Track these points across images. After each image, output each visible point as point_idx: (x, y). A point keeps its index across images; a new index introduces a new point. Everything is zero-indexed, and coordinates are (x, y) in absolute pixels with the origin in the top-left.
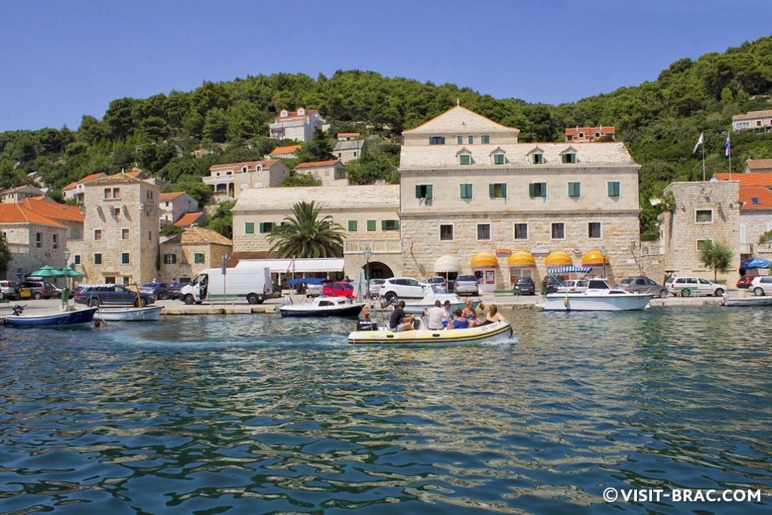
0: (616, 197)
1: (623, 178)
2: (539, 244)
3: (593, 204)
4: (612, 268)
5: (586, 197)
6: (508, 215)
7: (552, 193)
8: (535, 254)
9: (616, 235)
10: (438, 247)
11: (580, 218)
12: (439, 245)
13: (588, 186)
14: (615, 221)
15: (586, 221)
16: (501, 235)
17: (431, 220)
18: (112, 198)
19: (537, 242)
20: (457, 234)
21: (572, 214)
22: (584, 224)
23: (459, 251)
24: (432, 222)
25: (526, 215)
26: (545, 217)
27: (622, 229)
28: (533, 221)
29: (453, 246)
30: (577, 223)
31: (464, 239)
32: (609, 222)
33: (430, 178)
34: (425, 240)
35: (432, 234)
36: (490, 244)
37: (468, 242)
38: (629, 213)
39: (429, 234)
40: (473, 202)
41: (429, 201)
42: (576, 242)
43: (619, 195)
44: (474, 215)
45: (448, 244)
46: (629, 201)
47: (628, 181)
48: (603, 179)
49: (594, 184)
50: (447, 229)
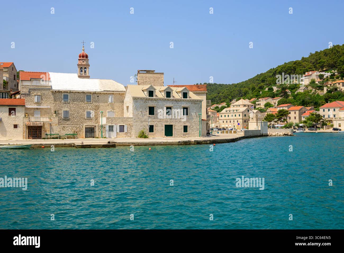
3: (237, 117)
6: (229, 119)
9: (240, 122)
14: (239, 120)
15: (237, 120)
21: (235, 119)
25: (231, 119)
31: (225, 123)
36: (227, 124)
38: (241, 119)
40: (226, 117)
42: (236, 123)
44: (226, 119)
45: (223, 124)
46: (241, 117)
47: (241, 114)
48: (238, 114)
49: (237, 115)
50: (223, 121)
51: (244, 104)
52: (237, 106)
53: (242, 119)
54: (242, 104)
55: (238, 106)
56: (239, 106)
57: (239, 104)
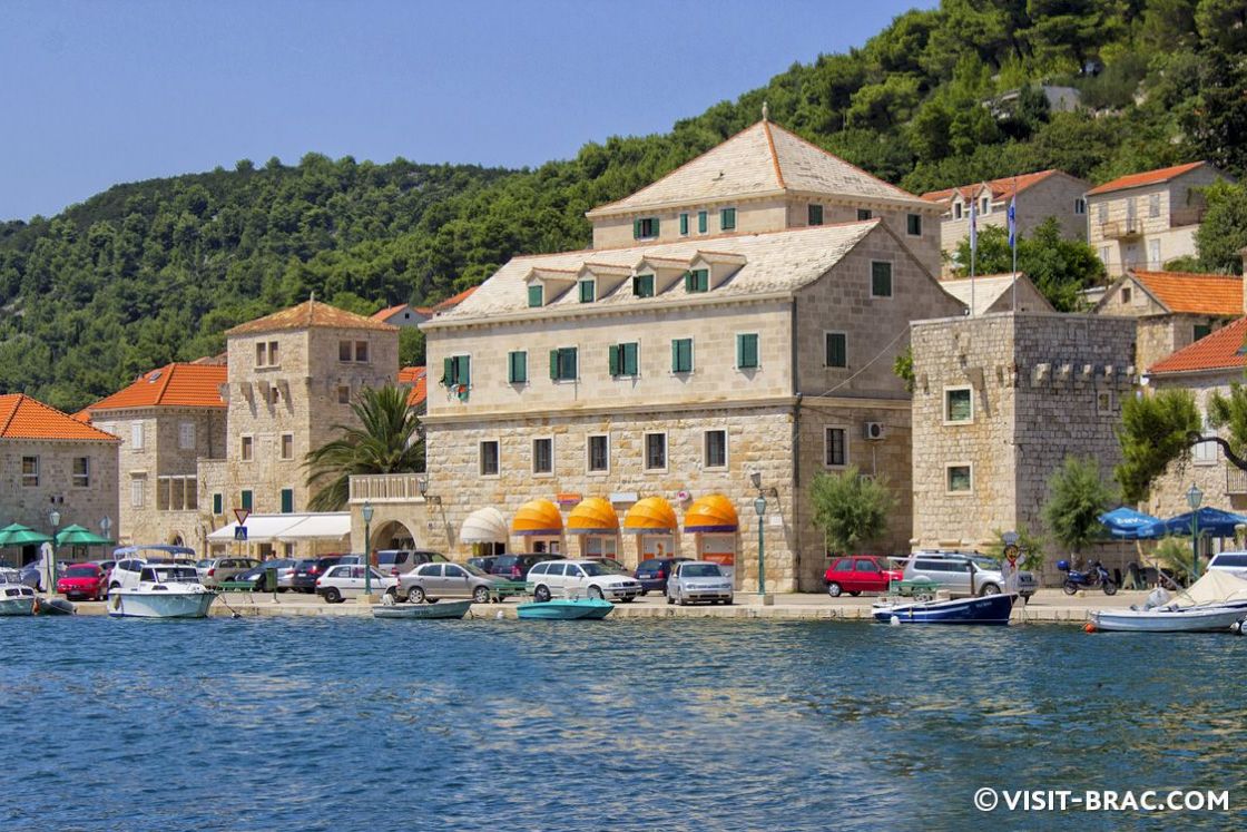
0: (751, 370)
1: (762, 325)
2: (624, 482)
3: (714, 387)
4: (743, 535)
5: (701, 371)
6: (578, 416)
7: (649, 366)
8: (619, 503)
9: (751, 459)
10: (476, 490)
11: (691, 421)
12: (477, 486)
13: (706, 346)
14: (748, 423)
15: (699, 428)
16: (570, 463)
17: (467, 432)
18: (267, 365)
19: (623, 477)
20: (505, 461)
21: (680, 412)
22: (696, 435)
23: (508, 498)
24: (468, 437)
25: (606, 416)
26: (637, 420)
27: (760, 446)
28: (616, 429)
29: (498, 488)
30: (686, 432)
31: (514, 472)
32: (739, 427)
33: (467, 341)
34: (459, 475)
35: (468, 462)
36: (552, 483)
37: (519, 479)
38: (772, 406)
39: (463, 461)
40: (528, 390)
41: (464, 391)
42: (682, 476)
43: (755, 366)
44: (528, 420)
45: (491, 483)
46: (774, 378)
47: (774, 330)
48: (730, 329)
49: (715, 342)
50: (490, 449)
51: (797, 183)
52: (694, 222)
53: (796, 410)
54: (772, 185)
55: (715, 221)
56: (728, 223)
57: (730, 194)
